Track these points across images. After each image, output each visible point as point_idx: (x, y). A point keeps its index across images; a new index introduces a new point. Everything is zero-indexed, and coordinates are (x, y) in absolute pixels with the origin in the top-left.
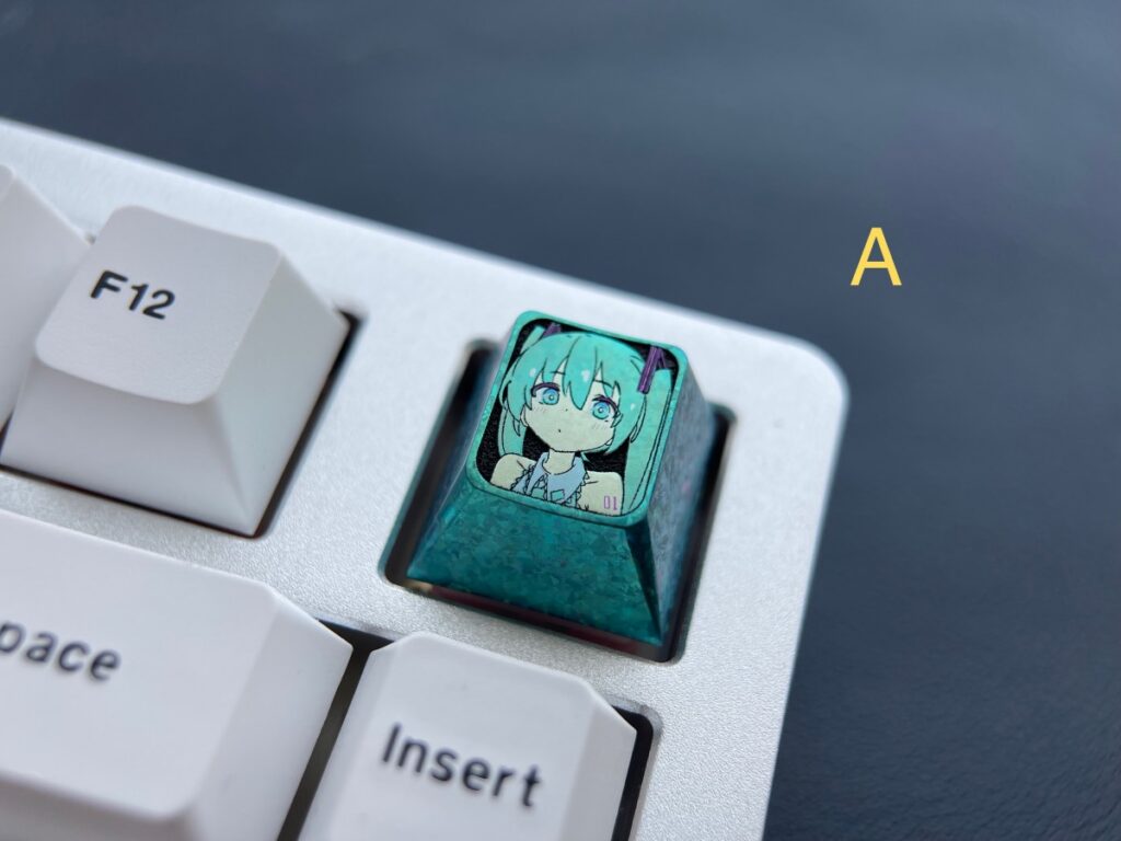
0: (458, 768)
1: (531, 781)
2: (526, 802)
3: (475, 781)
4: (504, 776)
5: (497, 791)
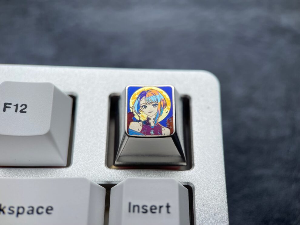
0: (148, 209)
1: (168, 207)
2: (168, 212)
3: (154, 211)
4: (161, 207)
5: (160, 212)
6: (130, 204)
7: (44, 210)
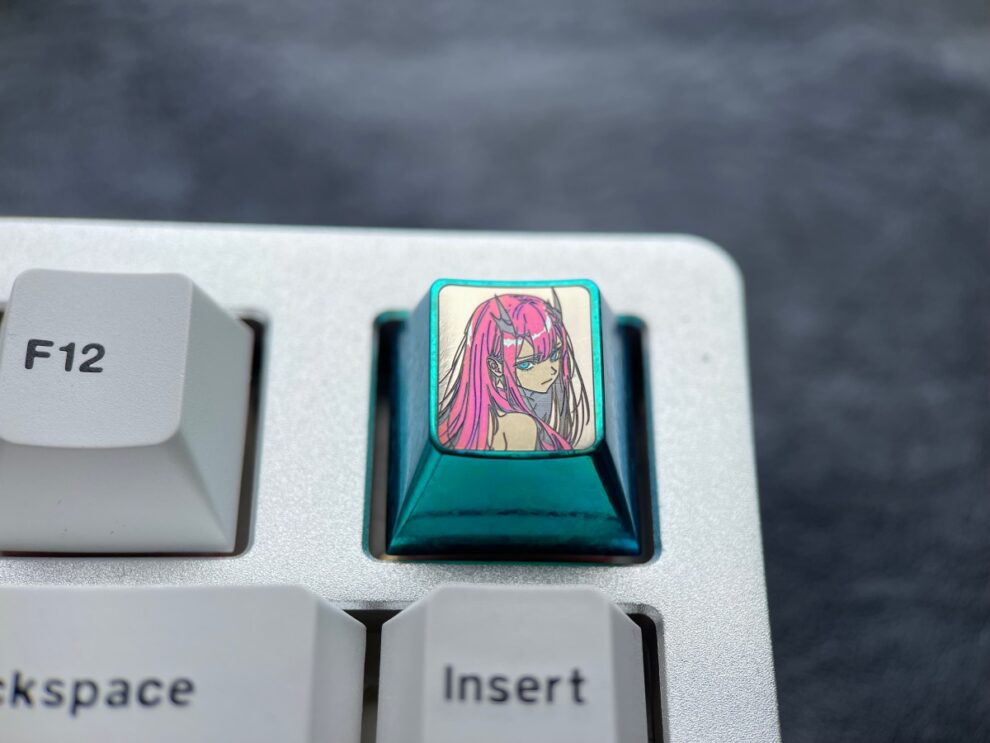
0: (511, 687)
1: (577, 681)
2: (578, 699)
3: (529, 695)
4: (552, 683)
5: (550, 697)
6: (449, 672)
7: (164, 693)
